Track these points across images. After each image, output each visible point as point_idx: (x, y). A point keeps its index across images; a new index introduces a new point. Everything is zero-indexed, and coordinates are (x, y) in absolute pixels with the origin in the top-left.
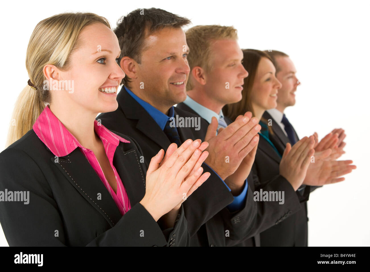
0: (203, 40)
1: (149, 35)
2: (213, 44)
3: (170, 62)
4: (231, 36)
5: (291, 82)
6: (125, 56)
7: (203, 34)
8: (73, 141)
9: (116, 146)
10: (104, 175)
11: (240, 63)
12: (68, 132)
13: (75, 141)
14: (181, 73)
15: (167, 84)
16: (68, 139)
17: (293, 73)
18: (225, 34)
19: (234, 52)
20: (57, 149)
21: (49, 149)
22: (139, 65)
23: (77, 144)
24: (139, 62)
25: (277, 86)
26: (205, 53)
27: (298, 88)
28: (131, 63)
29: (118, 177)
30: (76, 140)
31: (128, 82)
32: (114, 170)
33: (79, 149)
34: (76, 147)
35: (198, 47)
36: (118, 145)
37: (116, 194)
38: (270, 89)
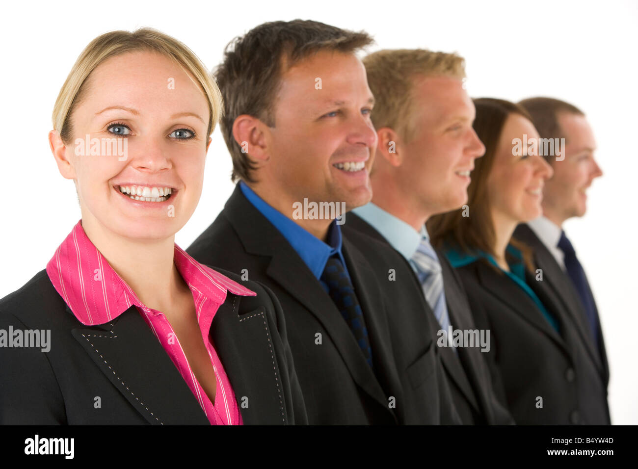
0: (399, 77)
1: (290, 67)
2: (419, 85)
3: (335, 120)
4: (454, 72)
5: (584, 168)
6: (243, 113)
7: (399, 65)
8: (123, 293)
9: (218, 304)
10: (188, 364)
11: (468, 125)
12: (115, 274)
13: (128, 293)
14: (358, 143)
15: (327, 166)
16: (114, 289)
17: (590, 150)
18: (443, 66)
19: (460, 104)
20: (88, 310)
21: (70, 309)
22: (271, 129)
23: (131, 298)
24: (271, 124)
25: (542, 174)
26: (402, 103)
27: (597, 182)
28: (254, 129)
29: (218, 369)
30: (131, 292)
31: (251, 171)
32: (212, 354)
33: (135, 311)
34: (129, 305)
35: (388, 90)
36: (223, 301)
37: (214, 404)
38: (528, 178)
